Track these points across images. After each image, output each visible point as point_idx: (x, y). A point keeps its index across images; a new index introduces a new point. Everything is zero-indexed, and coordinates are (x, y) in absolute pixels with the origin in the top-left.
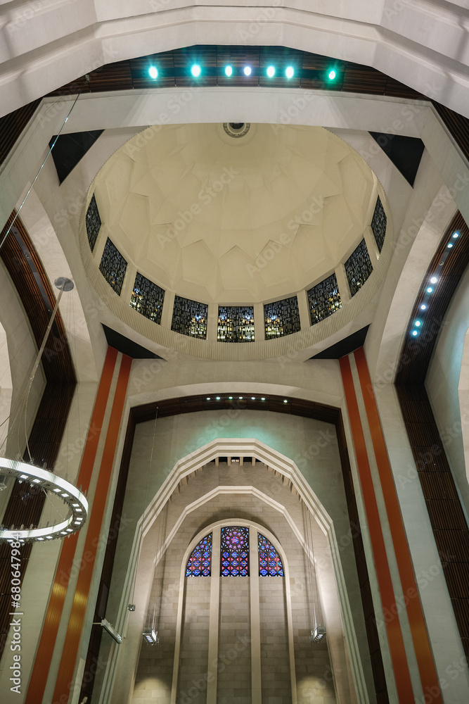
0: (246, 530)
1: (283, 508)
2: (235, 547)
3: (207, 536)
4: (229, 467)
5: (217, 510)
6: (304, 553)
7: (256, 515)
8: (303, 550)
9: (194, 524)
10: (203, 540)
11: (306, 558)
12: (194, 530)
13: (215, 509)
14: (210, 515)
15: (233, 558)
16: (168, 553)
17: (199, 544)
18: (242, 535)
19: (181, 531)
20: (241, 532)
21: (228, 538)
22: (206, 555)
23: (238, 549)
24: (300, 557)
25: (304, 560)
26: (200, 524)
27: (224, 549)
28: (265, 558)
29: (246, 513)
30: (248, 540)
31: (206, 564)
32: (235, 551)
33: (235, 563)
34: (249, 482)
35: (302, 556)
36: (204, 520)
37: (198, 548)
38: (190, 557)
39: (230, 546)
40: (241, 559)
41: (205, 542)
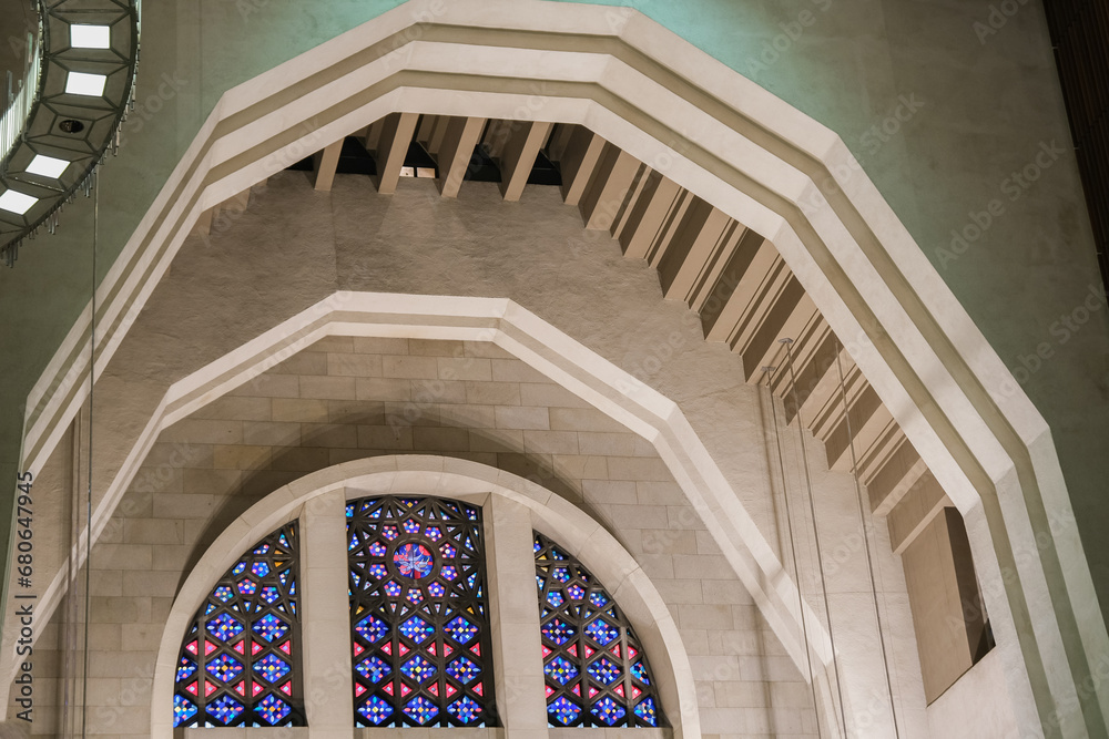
0: (465, 517)
1: (663, 406)
2: (414, 595)
3: (271, 539)
4: (386, 201)
5: (317, 413)
6: (758, 624)
7: (518, 443)
8: (754, 608)
9: (200, 476)
10: (249, 557)
11: (771, 649)
12: (205, 506)
13: (312, 404)
14: (283, 437)
15: (409, 643)
16: (77, 614)
17: (228, 578)
18: (447, 539)
19: (139, 508)
20: (441, 527)
21: (377, 550)
22: (271, 628)
23: (427, 599)
24: (742, 642)
25: (762, 654)
26: (234, 479)
27: (365, 602)
28: (564, 646)
29: (466, 433)
30: (479, 562)
31: (272, 671)
32: (414, 612)
33: (417, 669)
34: (493, 277)
35: (751, 637)
36: (253, 460)
37: (224, 595)
38: (189, 637)
39: (392, 590)
40: (447, 651)
41: (262, 569)
